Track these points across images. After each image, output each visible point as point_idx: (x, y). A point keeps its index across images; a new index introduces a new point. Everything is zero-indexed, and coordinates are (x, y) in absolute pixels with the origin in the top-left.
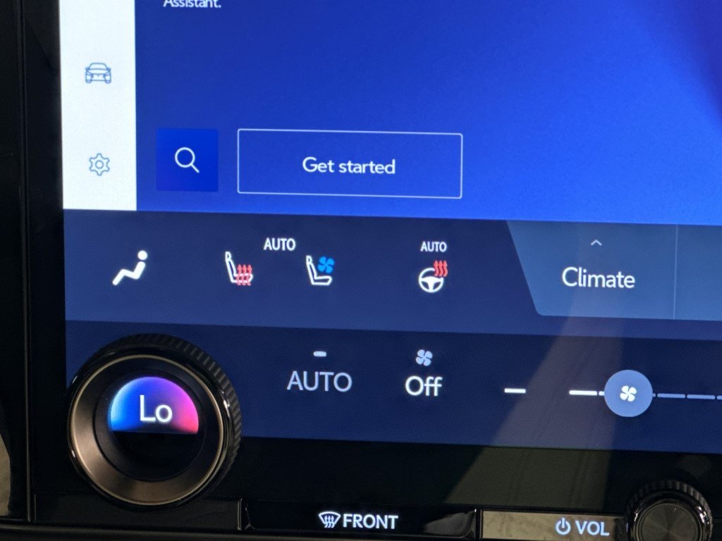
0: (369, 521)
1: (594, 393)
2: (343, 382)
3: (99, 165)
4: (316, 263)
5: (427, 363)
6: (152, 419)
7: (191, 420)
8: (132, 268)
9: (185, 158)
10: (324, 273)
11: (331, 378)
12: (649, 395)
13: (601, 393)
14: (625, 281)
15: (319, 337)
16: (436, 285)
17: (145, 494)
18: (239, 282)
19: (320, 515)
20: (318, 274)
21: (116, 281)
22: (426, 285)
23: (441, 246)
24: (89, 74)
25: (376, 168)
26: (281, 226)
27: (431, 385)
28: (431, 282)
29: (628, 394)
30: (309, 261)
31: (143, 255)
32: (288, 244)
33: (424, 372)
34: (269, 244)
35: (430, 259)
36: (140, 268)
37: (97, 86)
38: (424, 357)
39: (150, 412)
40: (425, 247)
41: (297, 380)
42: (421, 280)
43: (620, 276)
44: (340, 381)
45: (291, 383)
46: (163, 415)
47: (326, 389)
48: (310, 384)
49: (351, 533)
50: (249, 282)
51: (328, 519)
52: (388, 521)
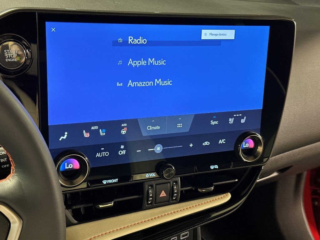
0: (113, 181)
1: (152, 149)
2: (107, 154)
4: (102, 131)
5: (123, 148)
6: (68, 168)
7: (78, 166)
8: (64, 136)
10: (103, 133)
11: (105, 153)
12: (162, 148)
13: (154, 149)
14: (158, 128)
18: (86, 136)
19: (103, 182)
21: (60, 140)
22: (123, 133)
23: (125, 125)
26: (94, 124)
29: (158, 149)
30: (100, 130)
31: (66, 133)
32: (96, 127)
34: (92, 128)
35: (123, 127)
36: (66, 136)
38: (122, 147)
39: (68, 166)
40: (123, 125)
41: (98, 155)
43: (157, 127)
45: (97, 155)
46: (71, 166)
47: (104, 156)
48: (101, 155)
49: (109, 184)
50: (88, 136)
51: (105, 182)
52: (116, 180)
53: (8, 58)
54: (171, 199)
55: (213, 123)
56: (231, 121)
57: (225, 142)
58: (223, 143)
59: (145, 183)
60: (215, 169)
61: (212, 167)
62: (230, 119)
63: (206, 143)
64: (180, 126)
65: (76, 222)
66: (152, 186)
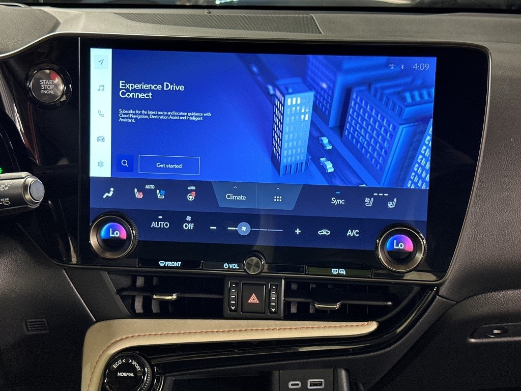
0: (173, 264)
1: (235, 229)
3: (101, 164)
4: (160, 192)
6: (113, 235)
7: (124, 236)
8: (109, 193)
9: (124, 163)
10: (162, 195)
11: (163, 224)
12: (250, 229)
13: (237, 229)
15: (161, 213)
16: (192, 198)
17: (108, 255)
18: (138, 197)
19: (159, 262)
20: (160, 195)
21: (104, 197)
23: (194, 188)
24: (98, 139)
25: (177, 166)
26: (150, 182)
27: (191, 226)
28: (191, 198)
29: (244, 229)
30: (158, 191)
31: (112, 189)
32: (152, 187)
33: (188, 222)
34: (147, 187)
35: (191, 191)
36: (111, 193)
37: (101, 143)
38: (189, 218)
39: (113, 233)
41: (154, 225)
42: (188, 197)
43: (242, 196)
44: (166, 225)
45: (152, 225)
46: (117, 234)
47: (162, 227)
48: (158, 225)
49: (168, 267)
50: (141, 197)
51: (162, 264)
52: (179, 264)
55: (335, 202)
56: (369, 202)
57: (358, 235)
58: (354, 235)
60: (339, 275)
61: (335, 271)
62: (367, 200)
63: (324, 232)
64: (278, 200)
65: (129, 314)
66: (237, 284)
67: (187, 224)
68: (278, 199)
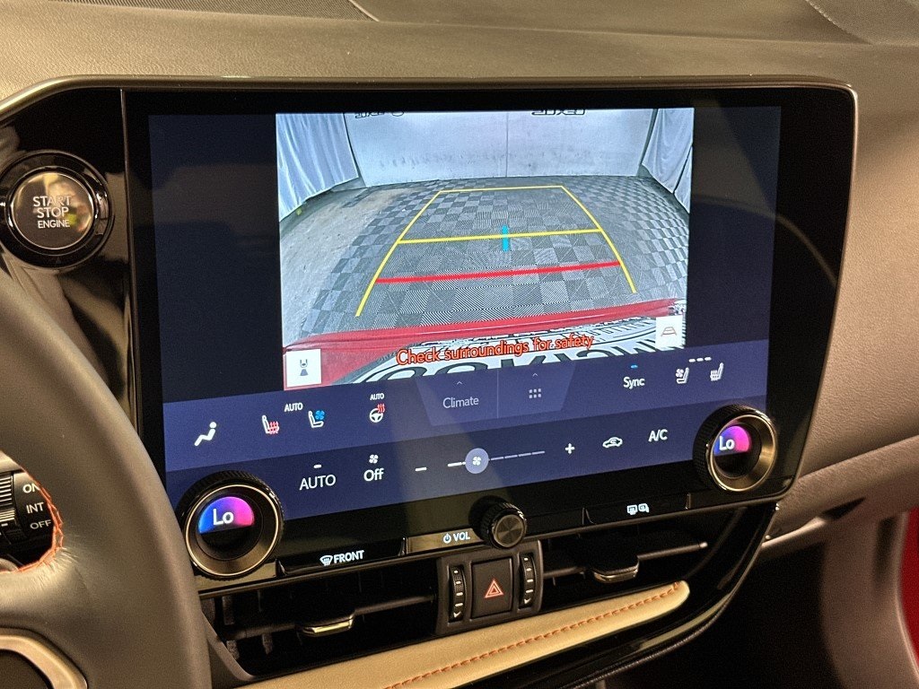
0: (348, 557)
1: (460, 464)
2: (330, 480)
4: (314, 415)
5: (376, 462)
6: (221, 523)
8: (206, 434)
10: (319, 420)
11: (324, 479)
12: (487, 459)
13: (464, 463)
14: (474, 401)
16: (379, 418)
18: (270, 433)
19: (321, 559)
20: (315, 421)
21: (197, 444)
22: (373, 418)
23: (381, 396)
27: (378, 474)
28: (376, 417)
29: (477, 461)
30: (310, 414)
31: (213, 425)
32: (298, 406)
33: (373, 467)
34: (288, 408)
35: (375, 404)
36: (212, 432)
38: (374, 459)
39: (220, 518)
40: (373, 397)
41: (305, 484)
42: (371, 416)
43: (471, 399)
44: (328, 480)
45: (302, 485)
46: (228, 519)
47: (322, 486)
48: (313, 485)
49: (340, 565)
50: (277, 432)
51: (326, 561)
52: (358, 555)
53: (45, 218)
54: (516, 604)
55: (630, 384)
56: (682, 375)
57: (665, 438)
58: (660, 439)
59: (443, 560)
60: (639, 514)
61: (632, 510)
62: (679, 372)
63: (613, 442)
64: (535, 396)
65: (248, 676)
66: (461, 568)
67: (371, 471)
68: (535, 393)
